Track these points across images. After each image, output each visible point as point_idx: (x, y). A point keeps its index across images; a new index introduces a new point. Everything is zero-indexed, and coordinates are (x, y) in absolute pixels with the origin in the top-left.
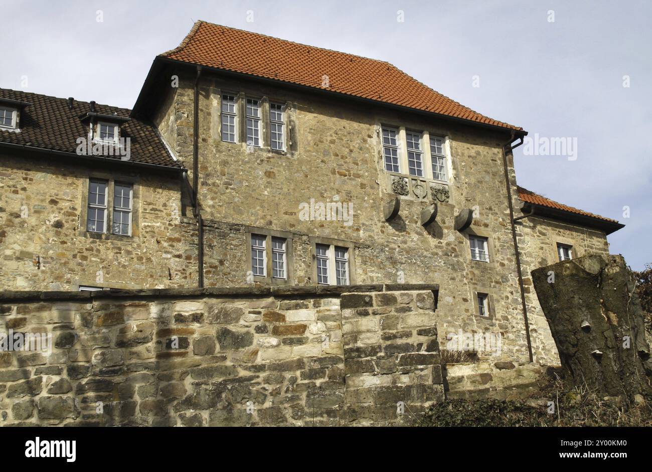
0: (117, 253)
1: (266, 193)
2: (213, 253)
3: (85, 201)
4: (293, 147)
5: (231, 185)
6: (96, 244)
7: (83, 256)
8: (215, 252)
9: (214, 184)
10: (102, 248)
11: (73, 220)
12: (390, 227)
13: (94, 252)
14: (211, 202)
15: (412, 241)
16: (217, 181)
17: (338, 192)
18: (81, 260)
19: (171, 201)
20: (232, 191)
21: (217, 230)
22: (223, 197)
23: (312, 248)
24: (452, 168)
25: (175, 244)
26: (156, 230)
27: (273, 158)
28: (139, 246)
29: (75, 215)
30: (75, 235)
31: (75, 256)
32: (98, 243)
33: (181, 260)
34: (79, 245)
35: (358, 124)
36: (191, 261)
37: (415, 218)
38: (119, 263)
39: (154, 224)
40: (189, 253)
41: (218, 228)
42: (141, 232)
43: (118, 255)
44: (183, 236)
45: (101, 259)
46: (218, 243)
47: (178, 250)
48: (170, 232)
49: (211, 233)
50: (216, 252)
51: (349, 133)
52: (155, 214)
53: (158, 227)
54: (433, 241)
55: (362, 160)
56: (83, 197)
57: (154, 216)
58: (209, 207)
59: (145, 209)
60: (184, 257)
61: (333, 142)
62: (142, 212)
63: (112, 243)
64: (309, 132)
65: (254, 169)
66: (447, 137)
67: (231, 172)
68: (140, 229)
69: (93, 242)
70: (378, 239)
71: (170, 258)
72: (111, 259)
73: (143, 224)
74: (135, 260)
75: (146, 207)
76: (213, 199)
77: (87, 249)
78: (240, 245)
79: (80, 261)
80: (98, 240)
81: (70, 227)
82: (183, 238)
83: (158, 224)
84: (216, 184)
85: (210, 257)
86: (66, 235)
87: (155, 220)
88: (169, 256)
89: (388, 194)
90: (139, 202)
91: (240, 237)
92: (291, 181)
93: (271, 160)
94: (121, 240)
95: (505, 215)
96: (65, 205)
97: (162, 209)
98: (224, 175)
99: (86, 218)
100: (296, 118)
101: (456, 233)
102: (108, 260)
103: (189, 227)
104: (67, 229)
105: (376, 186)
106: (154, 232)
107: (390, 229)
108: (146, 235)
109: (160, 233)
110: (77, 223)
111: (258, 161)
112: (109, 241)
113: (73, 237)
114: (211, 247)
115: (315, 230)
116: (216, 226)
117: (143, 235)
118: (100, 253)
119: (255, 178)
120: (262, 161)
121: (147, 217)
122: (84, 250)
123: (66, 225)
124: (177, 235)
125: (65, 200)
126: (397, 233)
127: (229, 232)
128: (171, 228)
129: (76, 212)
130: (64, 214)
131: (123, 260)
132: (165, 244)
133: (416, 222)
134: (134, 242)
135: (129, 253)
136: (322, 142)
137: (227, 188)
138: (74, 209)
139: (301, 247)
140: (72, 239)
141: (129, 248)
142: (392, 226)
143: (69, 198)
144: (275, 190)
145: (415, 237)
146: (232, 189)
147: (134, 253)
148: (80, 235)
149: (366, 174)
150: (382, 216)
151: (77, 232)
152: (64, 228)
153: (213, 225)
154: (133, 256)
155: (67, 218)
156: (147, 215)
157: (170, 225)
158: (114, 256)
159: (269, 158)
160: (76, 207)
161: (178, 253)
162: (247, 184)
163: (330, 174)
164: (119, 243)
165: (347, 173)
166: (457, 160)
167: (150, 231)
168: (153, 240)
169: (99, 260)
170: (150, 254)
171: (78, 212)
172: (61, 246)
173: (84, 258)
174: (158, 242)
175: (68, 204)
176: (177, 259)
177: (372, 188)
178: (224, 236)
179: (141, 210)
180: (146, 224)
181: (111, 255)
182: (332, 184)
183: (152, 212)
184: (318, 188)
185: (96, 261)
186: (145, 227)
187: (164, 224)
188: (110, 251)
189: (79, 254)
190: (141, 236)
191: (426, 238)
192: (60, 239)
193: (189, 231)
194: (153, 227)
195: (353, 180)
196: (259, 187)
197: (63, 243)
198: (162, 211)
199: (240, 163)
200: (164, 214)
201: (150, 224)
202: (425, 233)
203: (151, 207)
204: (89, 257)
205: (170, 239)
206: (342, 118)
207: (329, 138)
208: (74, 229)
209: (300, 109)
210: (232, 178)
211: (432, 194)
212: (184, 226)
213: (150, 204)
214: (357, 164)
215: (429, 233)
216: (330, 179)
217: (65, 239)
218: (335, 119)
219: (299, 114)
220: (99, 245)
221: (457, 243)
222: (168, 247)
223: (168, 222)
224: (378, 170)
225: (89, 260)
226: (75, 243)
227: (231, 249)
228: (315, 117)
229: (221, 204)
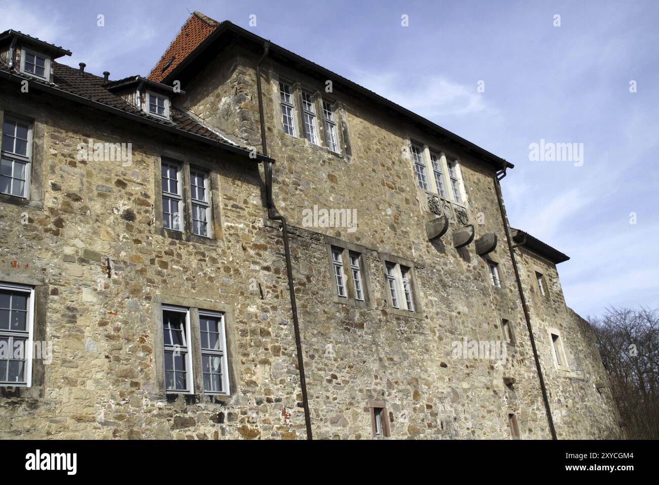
0: (201, 260)
1: (331, 199)
2: (299, 267)
3: (158, 187)
4: (348, 151)
5: (299, 185)
6: (176, 247)
7: (162, 262)
8: (301, 266)
9: (284, 182)
10: (183, 252)
11: (146, 212)
12: (433, 248)
13: (175, 258)
14: (283, 204)
15: (450, 263)
16: (286, 179)
17: (390, 205)
18: (161, 267)
19: (251, 197)
20: (301, 193)
21: (299, 238)
22: (293, 199)
23: (382, 265)
24: (465, 191)
25: (261, 252)
26: (240, 234)
27: (333, 160)
28: (224, 253)
29: (148, 205)
30: (150, 231)
31: (152, 261)
32: (178, 245)
33: (271, 273)
34: (156, 247)
35: (394, 136)
36: (281, 275)
37: (449, 238)
38: (205, 274)
39: (237, 225)
40: (277, 264)
41: (300, 236)
42: (224, 233)
43: (203, 263)
44: (269, 243)
45: (184, 268)
46: (302, 254)
47: (265, 261)
48: (255, 237)
49: (295, 241)
50: (303, 266)
51: (389, 144)
52: (237, 212)
53: (242, 229)
54: (464, 265)
55: (403, 173)
56: (156, 181)
57: (236, 214)
58: (282, 210)
59: (226, 205)
60: (272, 270)
61: (378, 151)
62: (224, 209)
63: (194, 246)
64: (359, 138)
65: (319, 170)
66: (456, 161)
67: (298, 170)
68: (223, 229)
69: (173, 243)
70: (426, 259)
71: (259, 271)
72: (195, 269)
73: (226, 224)
74: (222, 270)
75: (227, 202)
76: (285, 200)
77: (166, 253)
78: (323, 258)
79: (159, 269)
80: (177, 241)
81: (143, 220)
82: (269, 246)
83: (242, 226)
84: (285, 183)
85: (297, 272)
86: (140, 232)
87: (238, 220)
88: (257, 268)
89: (427, 212)
90: (218, 196)
91: (321, 248)
92: (351, 189)
93: (332, 162)
94: (204, 243)
95: (504, 241)
96: (135, 189)
97: (243, 206)
98: (292, 173)
99: (162, 210)
100: (347, 120)
101: (478, 257)
102: (192, 269)
103: (272, 231)
104: (140, 222)
105: (417, 202)
106: (237, 235)
107: (433, 249)
108: (231, 238)
109: (245, 237)
110: (152, 216)
111: (321, 162)
112: (191, 243)
113: (148, 234)
114: (296, 258)
115: (378, 245)
116: (298, 233)
117: (227, 238)
118: (181, 259)
119: (320, 180)
120: (324, 162)
121: (229, 215)
122: (163, 254)
123: (139, 217)
124: (262, 242)
125: (135, 182)
126: (438, 254)
127: (310, 241)
128: (255, 231)
129: (149, 201)
130: (135, 201)
131: (209, 270)
132: (252, 252)
133: (450, 244)
134: (218, 247)
135: (214, 261)
136: (370, 149)
137: (296, 189)
138: (146, 196)
139: (373, 265)
140: (148, 238)
141: (214, 255)
142: (434, 246)
143: (139, 181)
144: (339, 197)
145: (452, 259)
146: (301, 190)
147: (220, 261)
148: (156, 232)
149: (408, 189)
150: (426, 235)
151: (152, 228)
152: (137, 221)
153: (295, 232)
154: (220, 265)
155: (139, 207)
156: (229, 214)
157: (254, 227)
158: (198, 265)
159: (329, 159)
160: (149, 193)
161: (265, 264)
162: (314, 186)
163: (380, 185)
164: (202, 247)
165: (393, 185)
166: (467, 185)
167: (234, 234)
168: (239, 246)
169: (182, 269)
170: (237, 263)
171: (151, 201)
172: (135, 245)
173: (164, 265)
174: (244, 249)
175: (138, 188)
176: (266, 273)
177: (415, 204)
178: (306, 246)
179: (221, 206)
180: (229, 224)
181: (194, 262)
182: (384, 196)
183: (234, 209)
184: (373, 199)
185: (178, 270)
186: (229, 228)
187: (248, 226)
188: (193, 257)
189: (157, 259)
190: (225, 239)
191: (459, 261)
192: (133, 235)
193: (273, 237)
194: (236, 229)
195: (399, 194)
196: (325, 192)
197: (137, 241)
198: (244, 209)
199: (305, 161)
200: (245, 213)
201: (233, 225)
202: (458, 255)
203: (232, 202)
204: (170, 264)
205: (256, 246)
206: (382, 128)
207: (375, 147)
208: (149, 224)
209: (349, 111)
210: (299, 178)
211: (457, 216)
212: (267, 230)
213: (230, 199)
214: (400, 178)
215: (461, 257)
216: (381, 190)
217: (138, 236)
218: (376, 127)
219: (349, 117)
220: (180, 248)
221: (480, 268)
222: (256, 256)
223: (251, 225)
224: (416, 186)
225: (169, 267)
226: (151, 243)
227: (315, 263)
228: (361, 122)
229: (293, 207)
